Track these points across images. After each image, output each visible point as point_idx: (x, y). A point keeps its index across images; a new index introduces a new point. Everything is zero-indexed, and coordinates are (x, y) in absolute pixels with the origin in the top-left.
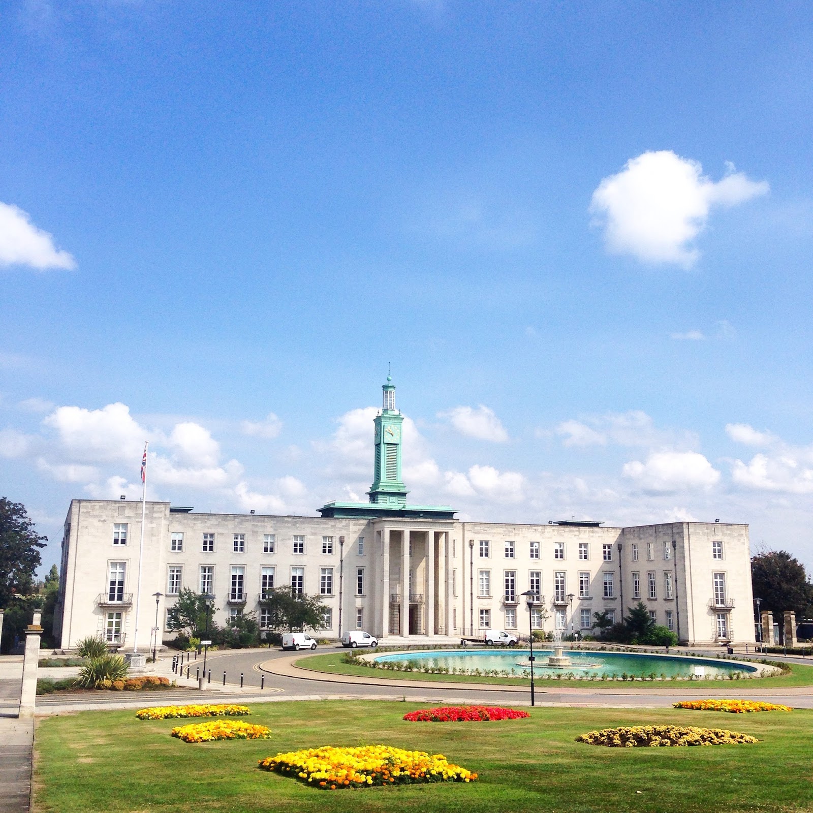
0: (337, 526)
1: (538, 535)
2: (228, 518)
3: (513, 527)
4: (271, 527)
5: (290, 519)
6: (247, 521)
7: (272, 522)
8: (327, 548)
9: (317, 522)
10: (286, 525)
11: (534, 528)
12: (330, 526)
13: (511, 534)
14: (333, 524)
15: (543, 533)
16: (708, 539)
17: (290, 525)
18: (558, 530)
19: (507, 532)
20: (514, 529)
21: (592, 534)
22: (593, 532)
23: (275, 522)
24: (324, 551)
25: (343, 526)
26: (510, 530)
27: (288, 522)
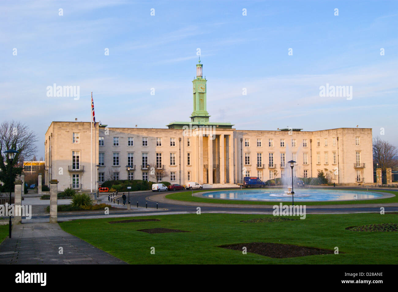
0: (177, 133)
1: (273, 135)
2: (125, 130)
3: (261, 132)
4: (146, 134)
5: (155, 130)
6: (134, 131)
7: (146, 131)
8: (173, 144)
9: (168, 131)
10: (153, 133)
11: (271, 132)
12: (174, 133)
13: (260, 135)
14: (175, 132)
15: (275, 134)
16: (354, 136)
17: (154, 133)
18: (282, 133)
19: (258, 135)
20: (261, 133)
21: (298, 135)
22: (298, 133)
23: (147, 131)
24: (171, 145)
25: (180, 133)
26: (259, 133)
27: (154, 131)
